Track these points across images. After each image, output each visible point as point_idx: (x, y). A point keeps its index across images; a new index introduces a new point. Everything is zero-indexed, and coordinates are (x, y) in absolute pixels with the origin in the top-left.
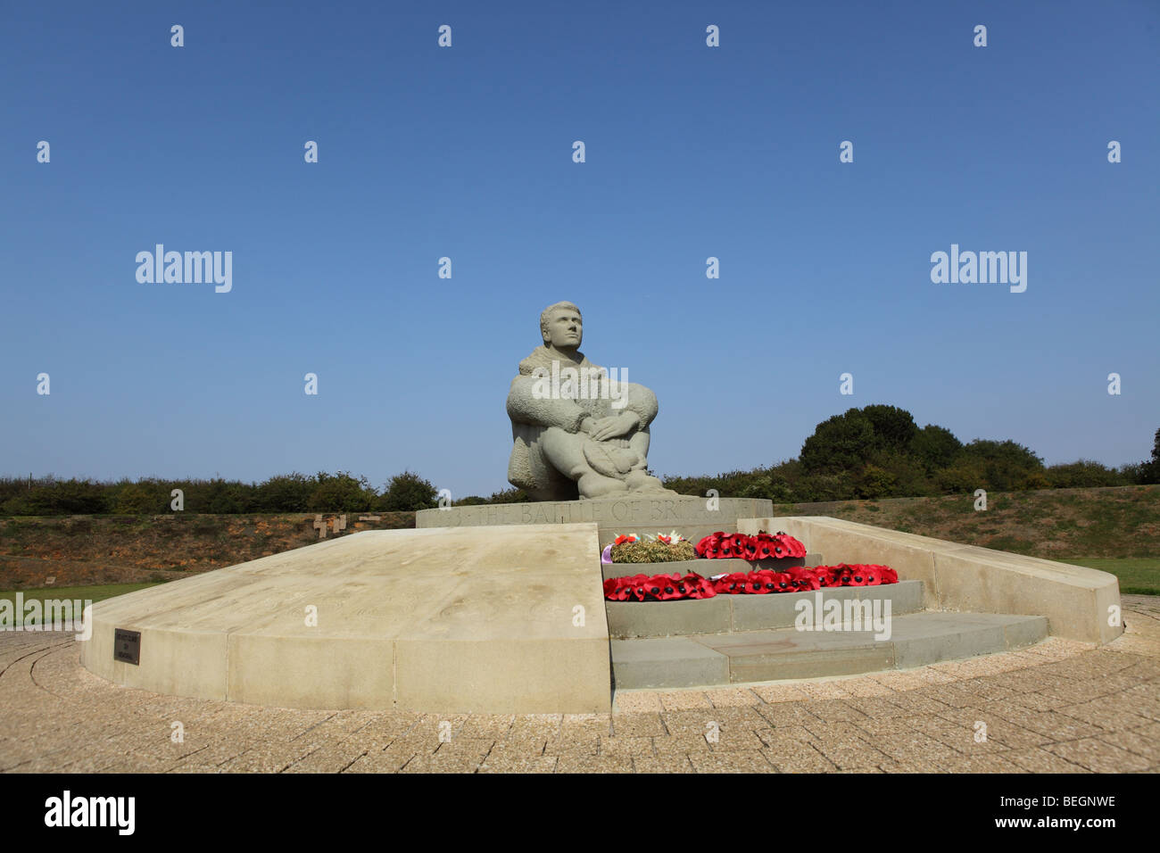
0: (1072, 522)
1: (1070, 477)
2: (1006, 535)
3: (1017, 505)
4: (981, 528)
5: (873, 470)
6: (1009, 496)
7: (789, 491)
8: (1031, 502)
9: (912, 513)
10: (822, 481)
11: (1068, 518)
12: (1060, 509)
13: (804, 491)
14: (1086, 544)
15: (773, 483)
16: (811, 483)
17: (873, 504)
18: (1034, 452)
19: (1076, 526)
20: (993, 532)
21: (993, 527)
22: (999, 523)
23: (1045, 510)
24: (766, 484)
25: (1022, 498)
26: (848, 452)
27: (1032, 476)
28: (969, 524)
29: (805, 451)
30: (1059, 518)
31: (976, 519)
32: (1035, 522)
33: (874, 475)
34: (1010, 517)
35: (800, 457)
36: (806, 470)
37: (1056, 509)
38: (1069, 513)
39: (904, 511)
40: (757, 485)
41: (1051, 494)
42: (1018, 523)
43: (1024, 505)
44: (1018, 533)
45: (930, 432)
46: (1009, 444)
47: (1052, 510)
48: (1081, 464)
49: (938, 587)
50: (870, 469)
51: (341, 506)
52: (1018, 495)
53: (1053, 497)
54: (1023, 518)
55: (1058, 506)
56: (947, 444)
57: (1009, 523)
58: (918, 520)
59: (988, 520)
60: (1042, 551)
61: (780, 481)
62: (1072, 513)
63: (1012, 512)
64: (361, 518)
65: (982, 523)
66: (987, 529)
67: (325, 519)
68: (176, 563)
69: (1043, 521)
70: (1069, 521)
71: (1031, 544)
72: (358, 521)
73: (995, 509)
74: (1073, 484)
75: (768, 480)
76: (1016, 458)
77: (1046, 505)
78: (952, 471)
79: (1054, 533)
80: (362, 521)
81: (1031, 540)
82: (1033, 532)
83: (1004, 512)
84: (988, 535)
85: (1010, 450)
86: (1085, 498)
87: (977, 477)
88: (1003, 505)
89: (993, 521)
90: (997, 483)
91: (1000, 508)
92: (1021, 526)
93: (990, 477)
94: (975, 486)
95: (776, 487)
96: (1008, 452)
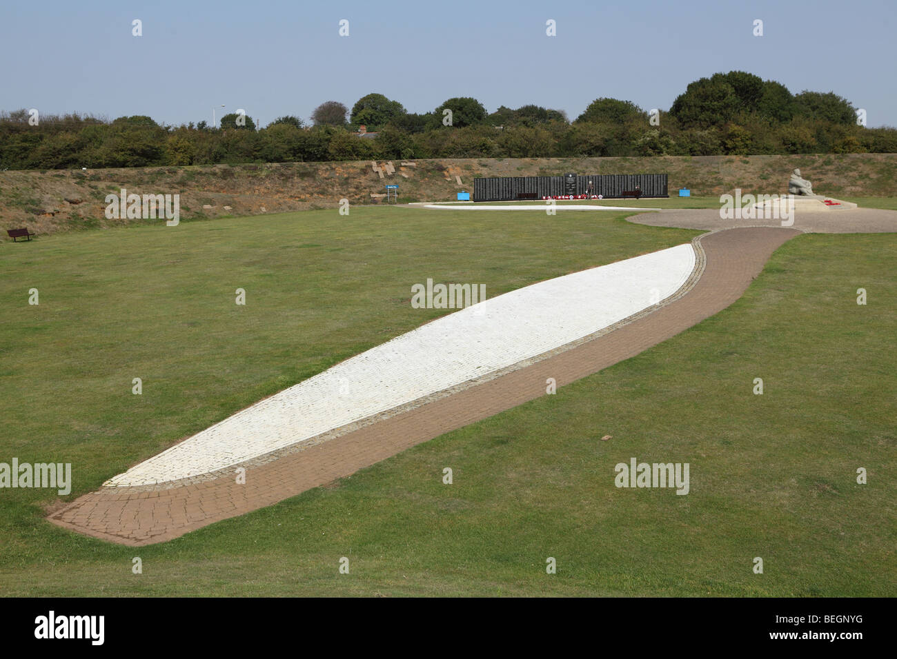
0: (867, 175)
2: (827, 182)
3: (836, 162)
4: (813, 177)
5: (736, 128)
6: (832, 157)
7: (673, 142)
8: (845, 162)
9: (770, 166)
10: (697, 134)
11: (865, 172)
12: (862, 167)
13: (683, 142)
14: (873, 189)
15: (661, 136)
16: (688, 136)
17: (745, 159)
19: (869, 178)
20: (820, 180)
21: (821, 177)
22: (825, 174)
23: (853, 167)
24: (656, 137)
25: (841, 158)
26: (714, 111)
30: (859, 173)
31: (811, 171)
32: (846, 174)
33: (736, 132)
34: (831, 171)
37: (860, 166)
39: (766, 164)
40: (650, 138)
41: (858, 156)
42: (836, 175)
43: (841, 163)
44: (835, 181)
45: (769, 87)
46: (831, 95)
47: (857, 168)
50: (733, 128)
51: (355, 152)
52: (837, 156)
53: (859, 158)
54: (839, 171)
55: (861, 164)
57: (830, 175)
58: (774, 170)
59: (818, 173)
60: (847, 193)
61: (666, 134)
62: (868, 169)
63: (833, 167)
64: (403, 164)
65: (814, 174)
66: (817, 178)
67: (379, 164)
68: (298, 198)
69: (851, 174)
72: (401, 166)
73: (822, 165)
75: (656, 134)
76: (836, 109)
77: (854, 163)
79: (856, 181)
80: (405, 166)
81: (841, 186)
82: (844, 181)
83: (829, 167)
85: (833, 102)
86: (878, 160)
87: (810, 136)
88: (828, 163)
89: (822, 173)
90: (822, 141)
91: (826, 165)
92: (837, 177)
93: (818, 136)
94: (807, 143)
95: (664, 139)
96: (830, 104)
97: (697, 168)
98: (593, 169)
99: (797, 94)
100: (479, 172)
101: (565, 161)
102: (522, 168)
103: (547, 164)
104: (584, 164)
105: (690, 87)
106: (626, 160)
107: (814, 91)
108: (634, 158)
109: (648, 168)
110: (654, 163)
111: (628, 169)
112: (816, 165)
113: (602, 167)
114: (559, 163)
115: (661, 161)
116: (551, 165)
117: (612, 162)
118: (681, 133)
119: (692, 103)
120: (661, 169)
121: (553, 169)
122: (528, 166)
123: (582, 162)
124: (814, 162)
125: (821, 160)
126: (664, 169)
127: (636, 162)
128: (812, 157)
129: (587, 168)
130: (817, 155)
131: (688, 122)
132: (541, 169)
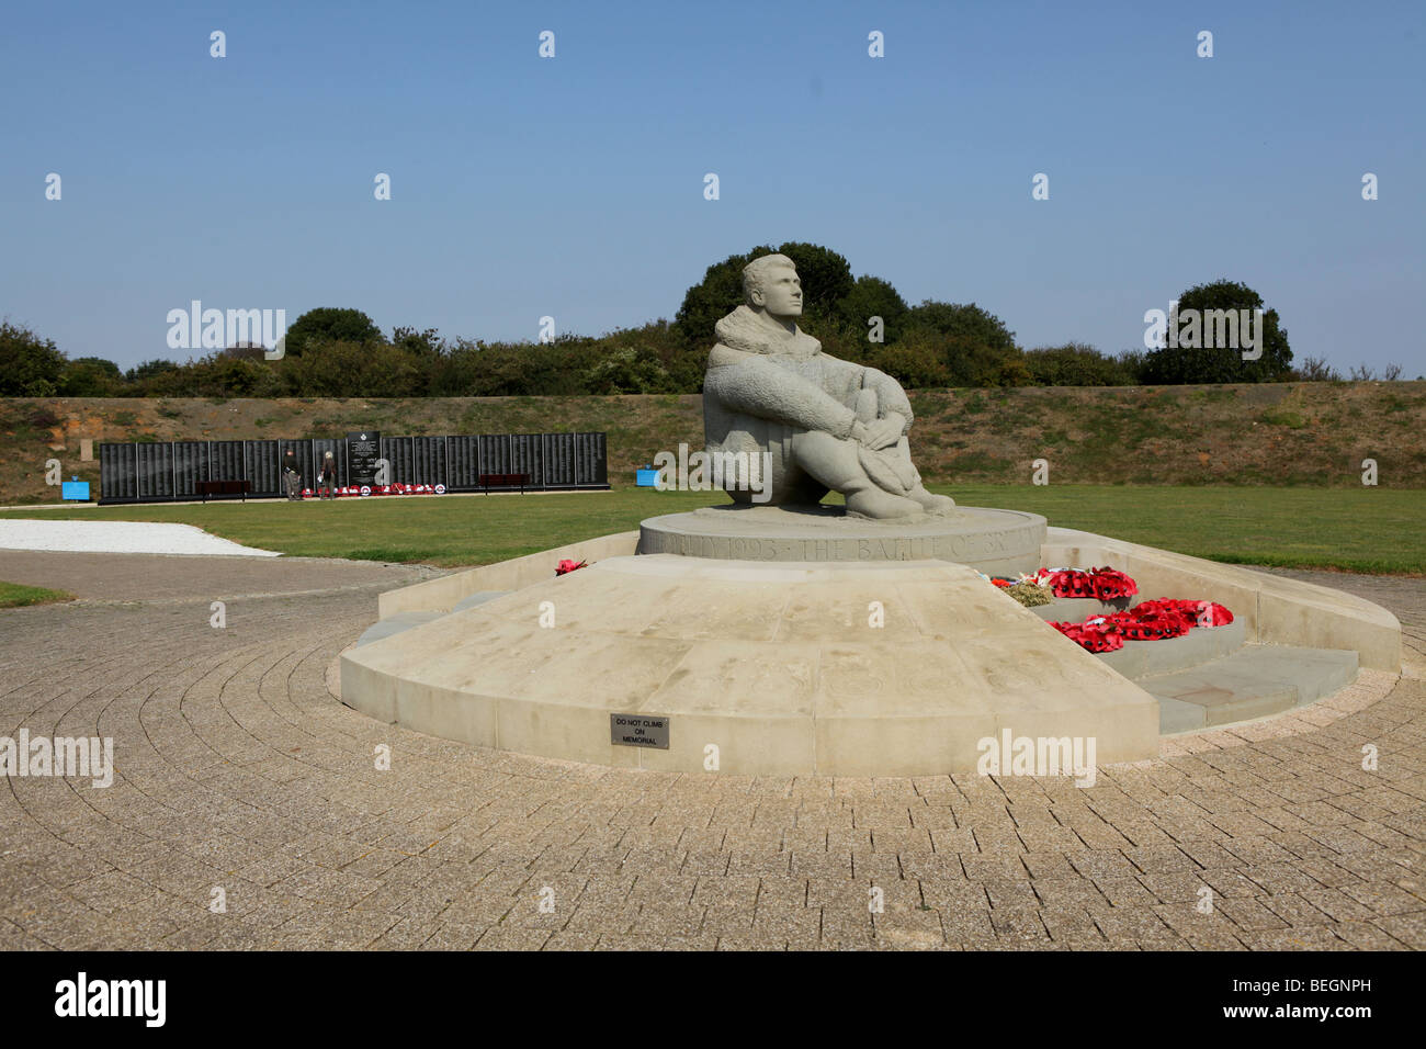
0: (1062, 434)
1: (1058, 367)
2: (977, 450)
3: (993, 407)
4: (945, 439)
6: (983, 394)
7: (663, 372)
8: (1012, 405)
11: (1057, 428)
12: (1048, 415)
13: (686, 372)
14: (1078, 465)
15: (639, 359)
16: (695, 361)
18: (1004, 323)
19: (1067, 439)
20: (959, 445)
21: (961, 438)
22: (966, 432)
23: (1030, 416)
24: (628, 361)
25: (1001, 398)
27: (1009, 364)
28: (929, 433)
29: (687, 307)
30: (1045, 428)
31: (939, 426)
32: (1015, 432)
34: (983, 424)
35: (678, 316)
36: (687, 339)
37: (1045, 415)
38: (1060, 421)
40: (614, 362)
41: (1039, 393)
42: (993, 433)
43: (1004, 408)
44: (992, 447)
45: (865, 287)
46: (972, 309)
47: (1038, 417)
48: (1070, 350)
49: (1260, 623)
52: (996, 393)
53: (1041, 398)
54: (1000, 426)
55: (1047, 411)
56: (889, 307)
57: (981, 433)
59: (954, 429)
60: (1023, 474)
61: (648, 356)
62: (1063, 421)
63: (987, 417)
66: (952, 441)
69: (1026, 432)
70: (1059, 433)
71: (1009, 463)
73: (963, 413)
74: (1063, 378)
75: (629, 354)
76: (979, 330)
77: (1031, 408)
78: (899, 351)
79: (1040, 448)
81: (1009, 457)
82: (1012, 447)
83: (976, 417)
84: (954, 449)
85: (973, 319)
86: (1081, 400)
87: (935, 361)
88: (976, 407)
89: (961, 430)
90: (959, 372)
91: (972, 412)
92: (997, 438)
93: (952, 360)
94: (930, 375)
95: (643, 365)
96: (969, 321)
97: (687, 420)
98: (444, 423)
99: (914, 307)
100: (151, 430)
101: (383, 405)
102: (269, 422)
103: (334, 412)
104: (428, 412)
105: (712, 271)
106: (528, 403)
107: (943, 301)
108: (547, 399)
109: (576, 421)
110: (591, 408)
111: (528, 424)
112: (949, 411)
113: (468, 419)
114: (367, 410)
115: (608, 406)
116: (346, 415)
117: (494, 408)
118: (682, 354)
119: (710, 300)
120: (606, 423)
121: (349, 423)
122: (284, 418)
123: (422, 408)
124: (944, 405)
125: (960, 402)
126: (611, 423)
127: (552, 409)
128: (939, 395)
129: (431, 420)
130: (949, 390)
131: (702, 336)
132: (317, 423)
